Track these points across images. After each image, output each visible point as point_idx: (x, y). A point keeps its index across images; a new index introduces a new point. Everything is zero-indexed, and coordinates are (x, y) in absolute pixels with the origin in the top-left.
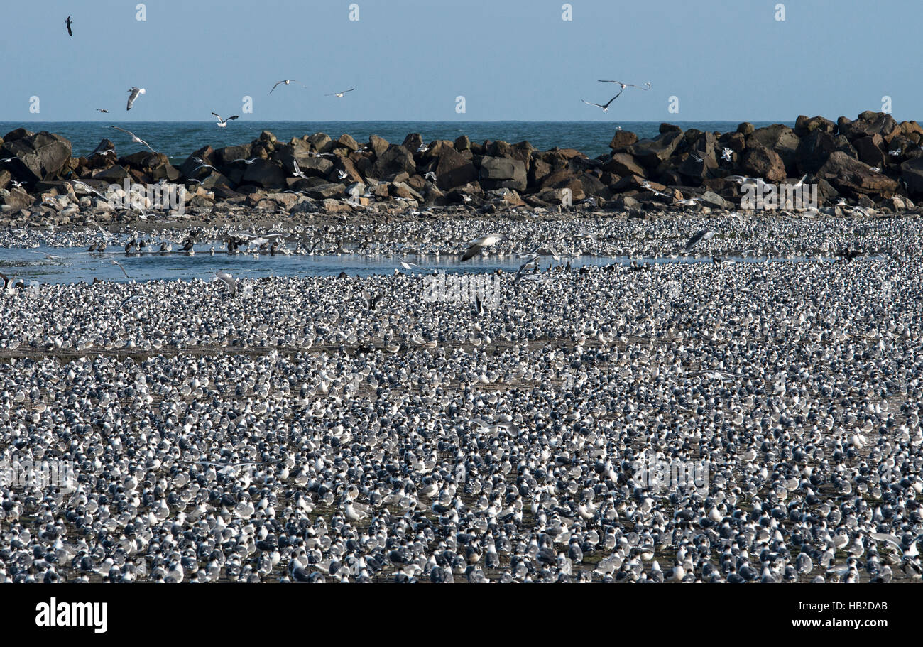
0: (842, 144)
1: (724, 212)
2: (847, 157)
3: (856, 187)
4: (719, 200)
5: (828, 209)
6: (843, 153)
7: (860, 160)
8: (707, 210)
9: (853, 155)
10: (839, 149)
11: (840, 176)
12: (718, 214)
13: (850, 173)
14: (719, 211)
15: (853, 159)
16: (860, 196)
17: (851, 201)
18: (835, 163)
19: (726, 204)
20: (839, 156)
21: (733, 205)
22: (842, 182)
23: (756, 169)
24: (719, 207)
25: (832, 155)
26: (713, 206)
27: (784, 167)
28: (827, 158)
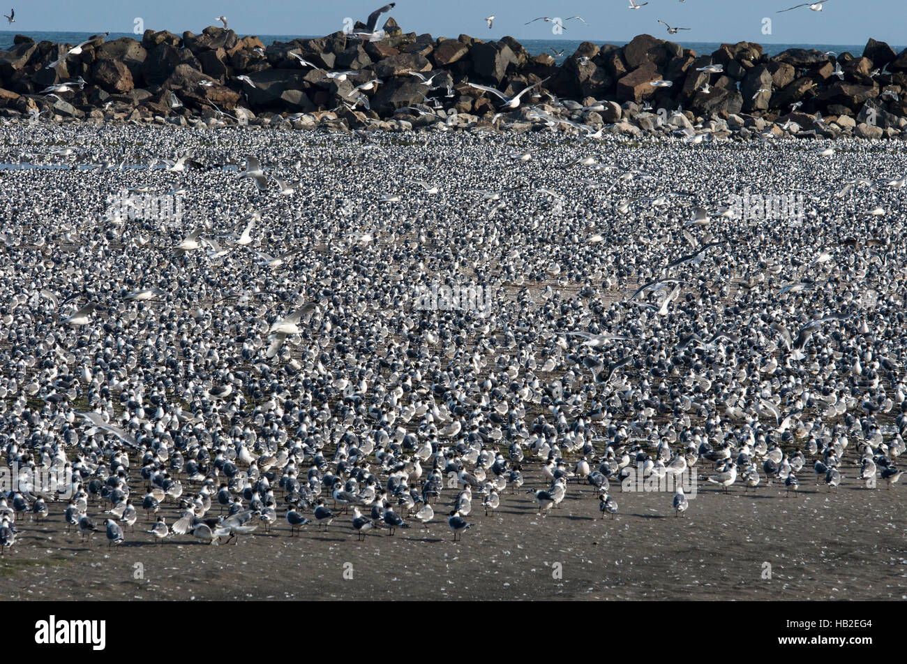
0: (187, 57)
1: (75, 120)
2: (192, 70)
3: (200, 98)
4: (70, 108)
5: (173, 118)
6: (188, 66)
7: (204, 72)
8: (59, 118)
9: (197, 68)
10: (184, 62)
11: (185, 87)
12: (70, 122)
13: (194, 85)
14: (70, 119)
15: (197, 72)
16: (204, 106)
17: (195, 111)
18: (180, 76)
19: (76, 112)
20: (184, 69)
21: (83, 114)
22: (187, 94)
23: (105, 79)
24: (70, 115)
25: (178, 67)
26: (64, 114)
27: (132, 78)
28: (172, 70)
